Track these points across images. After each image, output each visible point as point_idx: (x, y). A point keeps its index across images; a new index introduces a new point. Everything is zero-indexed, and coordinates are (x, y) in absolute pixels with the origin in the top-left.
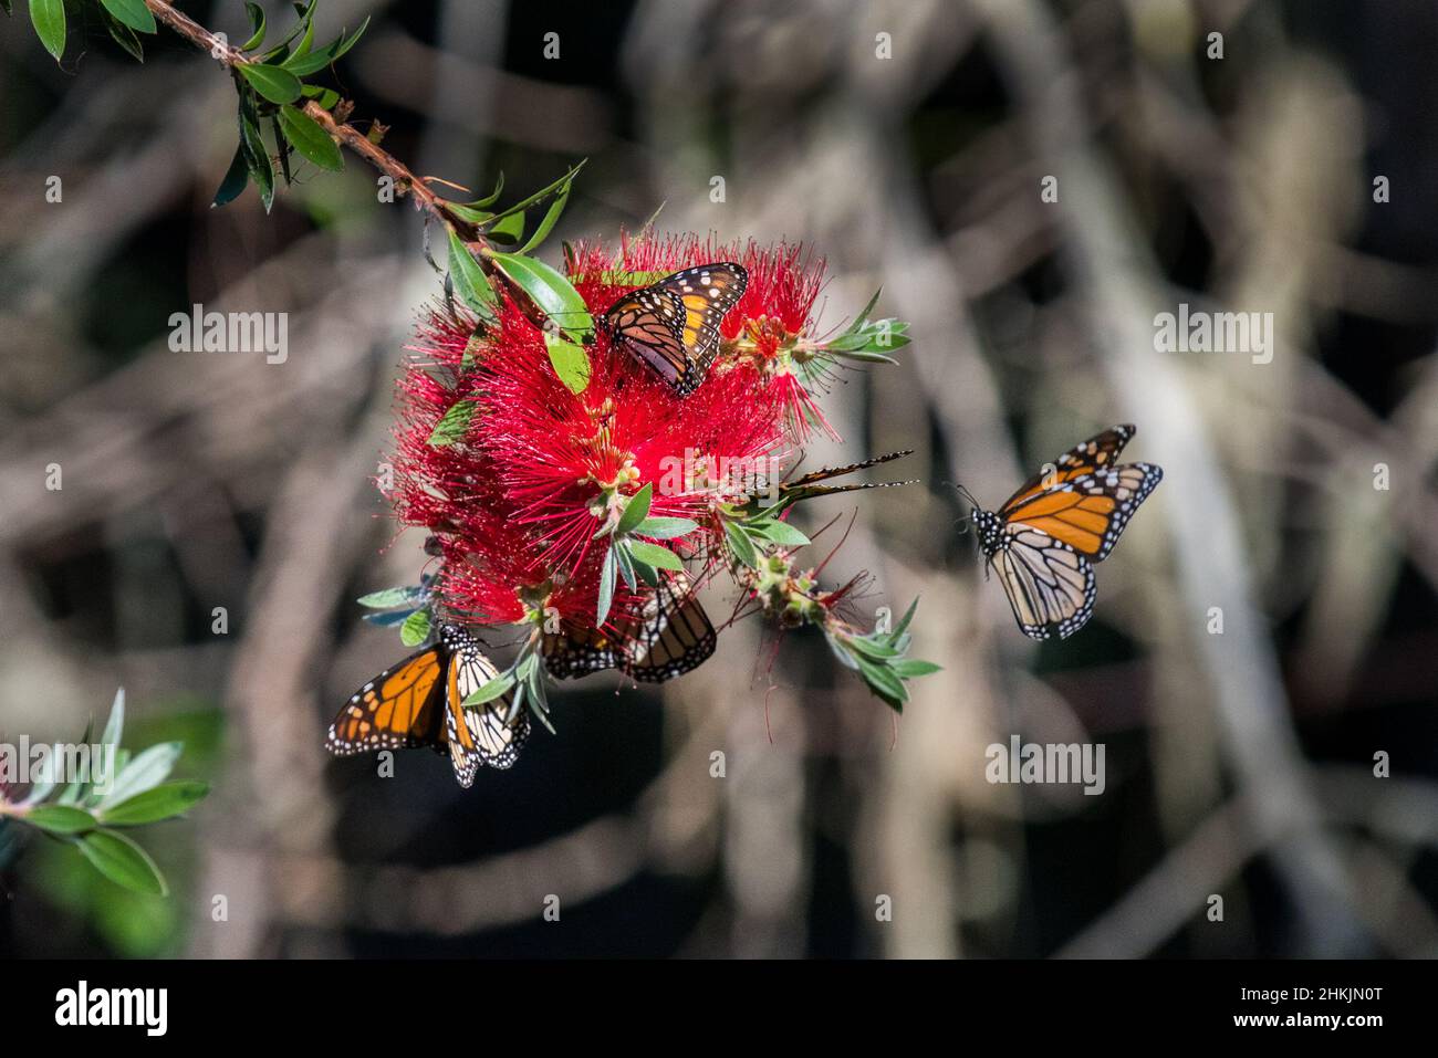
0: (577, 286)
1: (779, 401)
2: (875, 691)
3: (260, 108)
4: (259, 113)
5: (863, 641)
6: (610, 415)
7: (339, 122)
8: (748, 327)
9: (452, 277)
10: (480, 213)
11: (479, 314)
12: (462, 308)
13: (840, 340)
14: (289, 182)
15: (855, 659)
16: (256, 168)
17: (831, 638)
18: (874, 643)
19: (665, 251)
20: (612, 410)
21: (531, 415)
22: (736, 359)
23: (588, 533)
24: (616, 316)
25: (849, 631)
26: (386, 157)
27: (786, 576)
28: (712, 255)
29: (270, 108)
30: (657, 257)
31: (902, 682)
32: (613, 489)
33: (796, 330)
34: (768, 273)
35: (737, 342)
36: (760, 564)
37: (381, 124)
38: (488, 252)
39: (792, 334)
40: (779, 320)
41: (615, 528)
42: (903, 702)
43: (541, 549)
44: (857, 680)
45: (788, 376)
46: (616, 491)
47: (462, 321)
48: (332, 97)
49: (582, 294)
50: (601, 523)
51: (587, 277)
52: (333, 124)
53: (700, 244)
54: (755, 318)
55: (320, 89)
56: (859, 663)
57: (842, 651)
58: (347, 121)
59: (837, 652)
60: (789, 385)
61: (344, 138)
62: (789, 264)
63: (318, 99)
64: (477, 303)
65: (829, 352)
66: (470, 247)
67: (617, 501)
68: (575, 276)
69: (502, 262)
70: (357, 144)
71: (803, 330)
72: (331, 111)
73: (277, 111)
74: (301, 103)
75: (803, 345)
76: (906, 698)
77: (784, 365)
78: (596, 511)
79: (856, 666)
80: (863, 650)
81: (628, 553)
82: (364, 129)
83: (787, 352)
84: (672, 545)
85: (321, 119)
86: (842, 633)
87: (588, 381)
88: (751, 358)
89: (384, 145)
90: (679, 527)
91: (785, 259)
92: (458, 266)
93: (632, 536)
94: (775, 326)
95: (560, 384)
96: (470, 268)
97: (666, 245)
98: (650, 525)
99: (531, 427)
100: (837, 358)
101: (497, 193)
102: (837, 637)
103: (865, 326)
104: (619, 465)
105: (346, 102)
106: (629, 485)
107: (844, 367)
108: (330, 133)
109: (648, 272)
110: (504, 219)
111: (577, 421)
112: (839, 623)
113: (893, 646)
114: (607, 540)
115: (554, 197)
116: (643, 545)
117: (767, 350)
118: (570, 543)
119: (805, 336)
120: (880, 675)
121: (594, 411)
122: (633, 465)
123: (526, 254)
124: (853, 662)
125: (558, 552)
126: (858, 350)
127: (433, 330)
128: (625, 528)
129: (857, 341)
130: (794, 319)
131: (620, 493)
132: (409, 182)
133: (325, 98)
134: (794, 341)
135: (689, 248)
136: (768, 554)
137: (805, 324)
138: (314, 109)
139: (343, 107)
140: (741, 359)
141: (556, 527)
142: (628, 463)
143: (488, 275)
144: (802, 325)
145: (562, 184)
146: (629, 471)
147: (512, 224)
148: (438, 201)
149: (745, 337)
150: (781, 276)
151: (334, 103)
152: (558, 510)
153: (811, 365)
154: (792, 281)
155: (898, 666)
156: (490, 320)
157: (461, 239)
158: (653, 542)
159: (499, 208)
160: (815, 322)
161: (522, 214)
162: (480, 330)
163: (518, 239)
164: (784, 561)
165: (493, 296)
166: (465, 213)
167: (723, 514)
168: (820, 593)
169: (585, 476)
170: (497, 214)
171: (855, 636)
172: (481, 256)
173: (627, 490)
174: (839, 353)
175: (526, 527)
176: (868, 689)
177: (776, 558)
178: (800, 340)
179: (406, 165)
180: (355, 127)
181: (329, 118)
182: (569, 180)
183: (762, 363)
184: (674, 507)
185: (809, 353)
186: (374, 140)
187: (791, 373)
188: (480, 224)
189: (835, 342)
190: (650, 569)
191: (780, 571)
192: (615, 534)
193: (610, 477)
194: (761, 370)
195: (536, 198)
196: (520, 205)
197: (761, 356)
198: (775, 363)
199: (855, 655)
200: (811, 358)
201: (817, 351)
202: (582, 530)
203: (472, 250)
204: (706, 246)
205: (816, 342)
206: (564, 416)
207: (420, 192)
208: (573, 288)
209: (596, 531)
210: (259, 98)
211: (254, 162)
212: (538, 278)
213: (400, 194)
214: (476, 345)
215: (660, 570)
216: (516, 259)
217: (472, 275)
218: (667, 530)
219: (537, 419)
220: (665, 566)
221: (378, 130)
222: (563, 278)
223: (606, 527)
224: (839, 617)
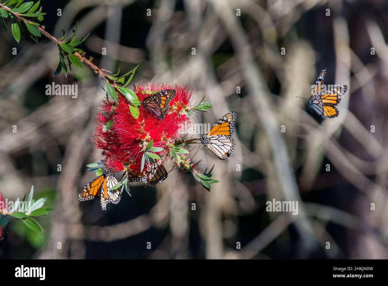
0: (137, 94)
1: (182, 120)
2: (204, 186)
3: (64, 54)
4: (64, 55)
5: (201, 175)
7: (82, 57)
8: (175, 104)
9: (108, 92)
10: (114, 78)
11: (114, 101)
12: (110, 99)
13: (196, 107)
14: (71, 70)
15: (200, 180)
16: (63, 67)
17: (194, 174)
18: (204, 176)
19: (156, 86)
20: (144, 123)
21: (126, 124)
22: (172, 111)
23: (138, 151)
24: (145, 101)
25: (198, 173)
26: (93, 65)
27: (184, 160)
28: (167, 87)
29: (66, 54)
30: (155, 88)
31: (210, 184)
32: (144, 141)
33: (186, 104)
34: (180, 91)
35: (173, 107)
36: (178, 158)
37: (92, 57)
38: (116, 86)
40: (182, 102)
41: (145, 150)
42: (210, 189)
43: (128, 154)
44: (200, 184)
45: (184, 115)
46: (145, 141)
47: (110, 102)
48: (81, 51)
49: (138, 96)
50: (142, 148)
51: (139, 92)
52: (81, 57)
53: (164, 84)
54: (177, 102)
55: (78, 49)
57: (197, 178)
58: (84, 57)
59: (195, 178)
60: (185, 117)
61: (83, 60)
62: (185, 89)
63: (78, 51)
64: (114, 98)
65: (194, 109)
66: (112, 85)
67: (145, 143)
68: (136, 92)
69: (120, 89)
70: (86, 62)
71: (188, 104)
72: (81, 54)
73: (68, 54)
74: (74, 52)
75: (188, 108)
76: (211, 188)
77: (183, 112)
78: (141, 146)
79: (200, 181)
80: (201, 177)
81: (148, 155)
82: (88, 58)
83: (184, 110)
84: (158, 153)
85: (78, 56)
86: (197, 173)
87: (139, 116)
88: (176, 111)
89: (93, 62)
90: (159, 149)
91: (184, 88)
92: (109, 89)
93: (149, 152)
94: (181, 104)
95: (132, 117)
96: (112, 90)
97: (157, 85)
98: (153, 149)
99: (126, 126)
100: (195, 111)
101: (118, 73)
102: (195, 174)
103: (202, 103)
104: (146, 135)
105: (84, 52)
106: (148, 140)
107: (197, 113)
108: (80, 59)
109: (152, 91)
110: (120, 79)
111: (136, 125)
112: (196, 171)
114: (143, 152)
115: (131, 74)
116: (151, 154)
117: (180, 109)
118: (135, 153)
119: (188, 106)
120: (205, 183)
121: (140, 123)
123: (125, 87)
124: (199, 180)
125: (132, 155)
126: (200, 109)
127: (104, 104)
128: (147, 150)
129: (200, 107)
130: (186, 102)
131: (146, 141)
132: (98, 70)
133: (79, 51)
134: (186, 107)
135: (162, 86)
136: (180, 155)
138: (77, 54)
140: (174, 111)
141: (131, 149)
142: (148, 135)
143: (116, 92)
144: (187, 103)
145: (133, 71)
146: (148, 137)
147: (122, 80)
148: (105, 75)
149: (175, 106)
150: (183, 93)
152: (132, 145)
153: (189, 112)
154: (185, 93)
156: (116, 102)
157: (110, 83)
158: (153, 153)
159: (119, 76)
160: (190, 102)
161: (124, 78)
162: (114, 104)
163: (123, 83)
165: (117, 97)
166: (111, 78)
167: (169, 147)
168: (191, 164)
169: (138, 138)
170: (118, 78)
171: (199, 174)
172: (114, 87)
173: (148, 141)
174: (196, 110)
175: (125, 149)
176: (202, 186)
177: (182, 156)
178: (187, 107)
179: (98, 66)
180: (86, 58)
181: (80, 56)
182: (135, 70)
183: (178, 112)
184: (158, 145)
185: (189, 110)
186: (90, 61)
187: (185, 114)
188: (114, 80)
189: (195, 107)
190: (153, 159)
191: (183, 159)
193: (144, 138)
195: (127, 74)
196: (123, 76)
197: (178, 110)
198: (181, 112)
199: (199, 178)
200: (189, 111)
201: (191, 109)
202: (137, 150)
204: (166, 85)
205: (191, 107)
206: (133, 124)
207: (101, 73)
208: (135, 95)
209: (141, 150)
210: (64, 51)
211: (63, 66)
212: (127, 92)
213: (96, 73)
214: (113, 108)
215: (155, 159)
216: (123, 88)
217: (112, 92)
218: (156, 150)
219: (127, 125)
220: (156, 158)
221: (91, 59)
222: (133, 93)
223: (143, 149)
224: (196, 170)
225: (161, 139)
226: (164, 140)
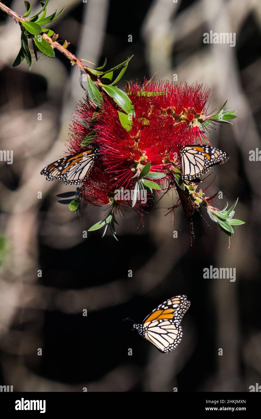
0: (129, 96)
1: (194, 135)
2: (222, 229)
3: (28, 36)
4: (28, 37)
5: (218, 213)
6: (139, 138)
7: (54, 41)
8: (184, 111)
9: (89, 92)
10: (99, 72)
11: (97, 104)
12: (92, 102)
13: (214, 116)
14: (37, 60)
16: (26, 55)
17: (209, 212)
18: (222, 214)
19: (158, 85)
20: (139, 137)
21: (113, 138)
22: (180, 121)
23: (130, 176)
25: (214, 210)
26: (68, 52)
27: (194, 192)
28: (173, 87)
29: (31, 36)
30: (156, 87)
31: (232, 227)
32: (138, 163)
33: (200, 113)
35: (181, 116)
37: (67, 42)
38: (101, 84)
39: (198, 114)
40: (194, 109)
41: (139, 175)
43: (115, 181)
44: (217, 225)
45: (197, 127)
46: (140, 163)
47: (91, 106)
48: (51, 33)
49: (131, 99)
50: (134, 173)
51: (132, 93)
52: (52, 41)
53: (170, 83)
54: (187, 108)
55: (48, 30)
56: (217, 220)
57: (212, 216)
58: (56, 41)
60: (197, 129)
61: (55, 46)
62: (198, 91)
63: (47, 33)
64: (96, 101)
65: (210, 119)
66: (95, 83)
67: (140, 166)
68: (129, 93)
69: (106, 88)
70: (59, 48)
71: (202, 112)
72: (51, 37)
73: (34, 37)
74: (41, 34)
75: (202, 117)
76: (232, 232)
77: (196, 124)
78: (133, 169)
79: (216, 221)
80: (219, 216)
81: (143, 183)
82: (62, 43)
83: (197, 120)
84: (158, 181)
85: (48, 40)
86: (212, 210)
87: (131, 127)
88: (185, 121)
89: (68, 48)
90: (160, 175)
92: (91, 88)
93: (144, 178)
94: (193, 111)
95: (123, 128)
96: (95, 89)
97: (159, 84)
98: (150, 174)
99: (112, 141)
100: (212, 122)
101: (104, 65)
102: (211, 212)
104: (141, 155)
105: (56, 34)
106: (144, 161)
107: (215, 124)
108: (50, 44)
110: (106, 74)
111: (128, 140)
112: (211, 207)
113: (228, 215)
114: (137, 179)
115: (123, 67)
116: (147, 181)
117: (190, 119)
118: (124, 180)
119: (203, 114)
120: (224, 224)
121: (133, 137)
122: (145, 155)
123: (113, 85)
124: (216, 220)
125: (121, 182)
126: (220, 119)
127: (82, 109)
128: (142, 175)
129: (220, 116)
130: (199, 108)
131: (141, 164)
132: (75, 61)
133: (49, 32)
134: (199, 116)
135: (166, 85)
137: (203, 110)
138: (46, 36)
139: (55, 36)
140: (181, 121)
141: (120, 174)
142: (144, 154)
143: (100, 91)
145: (126, 63)
146: (144, 157)
147: (109, 75)
148: (85, 67)
149: (183, 114)
151: (52, 35)
152: (122, 169)
153: (204, 124)
154: (199, 97)
155: (230, 221)
156: (100, 106)
157: (92, 80)
158: (151, 180)
159: (105, 70)
160: (206, 109)
161: (112, 72)
162: (98, 110)
163: (111, 80)
164: (194, 187)
165: (102, 99)
166: (94, 72)
167: (174, 172)
168: (205, 197)
169: (130, 158)
170: (104, 72)
171: (216, 211)
172: (98, 86)
173: (143, 163)
174: (213, 120)
175: (110, 174)
177: (192, 186)
178: (201, 115)
179: (74, 55)
180: (59, 43)
181: (50, 39)
182: (128, 61)
183: (189, 123)
184: (158, 169)
186: (65, 47)
187: (198, 126)
188: (98, 75)
189: (212, 117)
190: (150, 189)
191: (192, 190)
192: (139, 177)
193: (138, 159)
194: (188, 125)
195: (117, 67)
196: (112, 69)
197: (188, 120)
198: (193, 123)
199: (216, 217)
200: (204, 121)
201: (207, 119)
202: (129, 175)
203: (96, 83)
204: (171, 84)
205: (206, 116)
206: (123, 138)
207: (79, 64)
208: (128, 97)
209: (133, 176)
210: (28, 32)
211: (25, 53)
212: (117, 93)
213: (73, 64)
214: (96, 115)
215: (153, 190)
216: (110, 87)
217: (95, 92)
218: (155, 177)
219: (115, 139)
220: (155, 188)
221: (66, 44)
222: (125, 93)
223: (136, 175)
224: (211, 205)
225: (163, 161)
226: (166, 162)
